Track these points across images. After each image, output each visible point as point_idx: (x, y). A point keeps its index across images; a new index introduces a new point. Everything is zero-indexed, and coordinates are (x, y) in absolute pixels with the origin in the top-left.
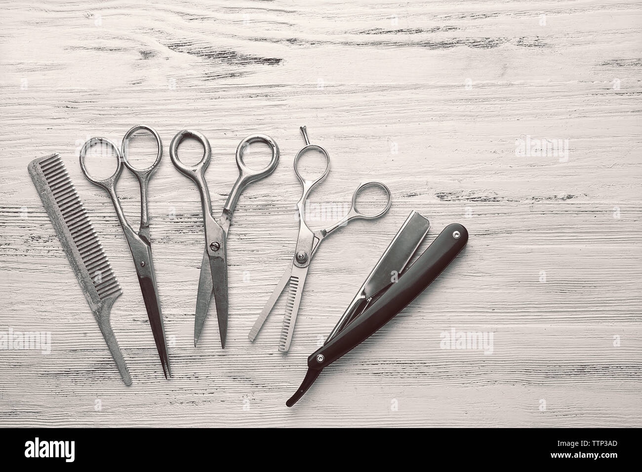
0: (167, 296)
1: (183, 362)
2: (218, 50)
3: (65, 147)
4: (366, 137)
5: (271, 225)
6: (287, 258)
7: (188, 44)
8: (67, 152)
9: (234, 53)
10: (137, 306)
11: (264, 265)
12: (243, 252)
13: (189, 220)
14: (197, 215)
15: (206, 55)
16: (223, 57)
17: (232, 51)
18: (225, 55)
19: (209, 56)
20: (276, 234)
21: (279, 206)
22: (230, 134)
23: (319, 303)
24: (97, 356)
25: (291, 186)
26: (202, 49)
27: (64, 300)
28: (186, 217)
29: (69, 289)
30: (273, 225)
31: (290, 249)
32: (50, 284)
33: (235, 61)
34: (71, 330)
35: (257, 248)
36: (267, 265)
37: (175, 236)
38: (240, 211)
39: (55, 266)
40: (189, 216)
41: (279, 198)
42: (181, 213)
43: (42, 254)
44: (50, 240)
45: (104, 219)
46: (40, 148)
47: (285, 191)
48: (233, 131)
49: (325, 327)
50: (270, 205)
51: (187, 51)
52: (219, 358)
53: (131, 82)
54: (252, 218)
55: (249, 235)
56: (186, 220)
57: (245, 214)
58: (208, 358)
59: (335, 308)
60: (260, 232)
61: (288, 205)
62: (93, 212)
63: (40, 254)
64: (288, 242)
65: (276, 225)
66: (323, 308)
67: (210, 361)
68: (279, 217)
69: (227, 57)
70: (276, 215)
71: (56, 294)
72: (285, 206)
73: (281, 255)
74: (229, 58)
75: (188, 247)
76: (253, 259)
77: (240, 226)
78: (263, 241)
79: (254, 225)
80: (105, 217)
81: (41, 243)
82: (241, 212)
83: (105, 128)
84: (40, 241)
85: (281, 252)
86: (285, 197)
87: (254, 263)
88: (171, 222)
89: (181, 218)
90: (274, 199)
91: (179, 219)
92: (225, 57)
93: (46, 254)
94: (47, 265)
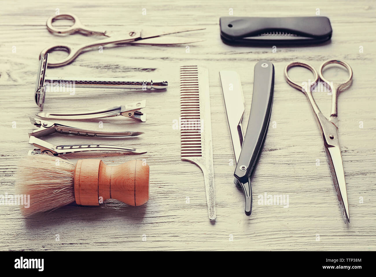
2: (105, 64)
31: (166, 189)
33: (118, 70)
47: (161, 148)
51: (80, 65)
61: (163, 158)
64: (164, 184)
66: (199, 234)
74: (113, 68)
86: (161, 153)
92: (110, 68)
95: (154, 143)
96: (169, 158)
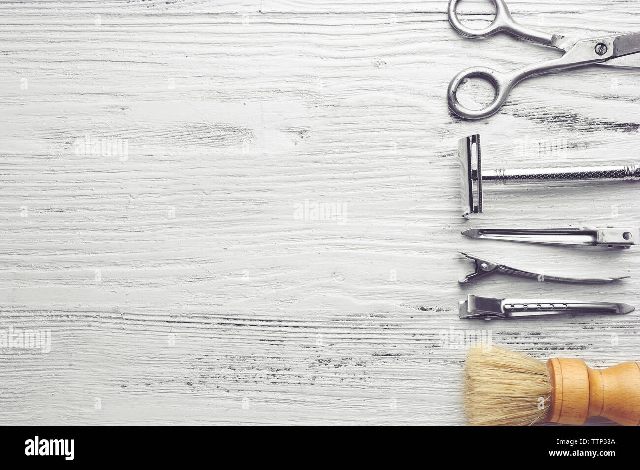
2: (555, 112)
3: (357, 241)
7: (514, 103)
8: (361, 247)
9: (575, 115)
13: (527, 340)
14: (538, 334)
15: (538, 118)
16: (561, 121)
17: (573, 113)
18: (564, 119)
19: (543, 120)
26: (532, 110)
28: (523, 337)
33: (577, 126)
38: (596, 329)
39: (351, 399)
40: (527, 335)
42: (516, 330)
43: (335, 383)
44: (343, 365)
45: (414, 338)
46: (325, 242)
48: (580, 222)
51: (513, 113)
53: (440, 154)
54: (612, 339)
56: (524, 340)
57: (602, 334)
62: (399, 328)
63: (330, 383)
69: (567, 121)
74: (569, 122)
77: (597, 350)
79: (615, 348)
80: (414, 334)
81: (331, 369)
82: (596, 331)
83: (408, 216)
84: (331, 365)
88: (503, 343)
89: (516, 338)
91: (514, 339)
92: (564, 121)
93: (338, 383)
94: (341, 398)
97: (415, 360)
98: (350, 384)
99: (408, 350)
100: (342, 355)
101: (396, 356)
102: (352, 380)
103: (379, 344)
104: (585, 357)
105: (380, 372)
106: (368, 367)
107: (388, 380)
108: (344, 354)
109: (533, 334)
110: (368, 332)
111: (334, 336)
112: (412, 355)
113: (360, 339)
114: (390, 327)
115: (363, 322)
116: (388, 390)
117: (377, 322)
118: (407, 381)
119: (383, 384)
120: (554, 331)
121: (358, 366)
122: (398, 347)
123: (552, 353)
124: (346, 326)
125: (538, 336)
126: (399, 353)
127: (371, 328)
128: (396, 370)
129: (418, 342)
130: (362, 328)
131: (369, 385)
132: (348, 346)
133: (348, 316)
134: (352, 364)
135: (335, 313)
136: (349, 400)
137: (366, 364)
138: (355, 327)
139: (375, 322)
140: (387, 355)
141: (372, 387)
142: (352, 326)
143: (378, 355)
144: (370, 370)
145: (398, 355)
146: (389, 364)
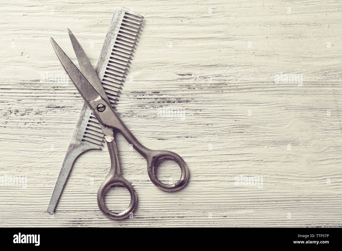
0: (131, 164)
1: (147, 222)
3: (40, 32)
4: (308, 24)
5: (224, 102)
6: (239, 131)
8: (42, 35)
10: (105, 172)
11: (218, 137)
12: (198, 125)
13: (151, 97)
14: (158, 92)
20: (228, 110)
21: (231, 85)
22: (186, 21)
23: (268, 171)
24: (70, 217)
25: (242, 67)
27: (40, 166)
29: (43, 157)
30: (226, 102)
31: (241, 123)
32: (27, 153)
34: (46, 193)
35: (212, 122)
36: (220, 137)
37: (137, 111)
38: (196, 89)
40: (150, 93)
41: (230, 78)
42: (144, 90)
43: (20, 126)
44: (27, 114)
45: (75, 95)
46: (17, 32)
47: (236, 71)
48: (189, 19)
49: (273, 193)
50: (223, 84)
52: (179, 219)
54: (208, 95)
55: (205, 110)
56: (148, 97)
57: (200, 92)
58: (169, 220)
59: (283, 175)
60: (214, 108)
61: (239, 84)
62: (65, 89)
63: (18, 126)
64: (239, 117)
65: (229, 102)
66: (272, 175)
67: (170, 222)
68: (232, 95)
70: (228, 93)
71: (33, 161)
72: (236, 85)
73: (232, 129)
75: (150, 120)
76: (208, 132)
77: (197, 103)
78: (216, 116)
79: (209, 102)
81: (18, 117)
82: (197, 90)
83: (74, 15)
84: (18, 114)
85: (233, 126)
86: (236, 77)
87: (209, 136)
88: (134, 98)
89: (143, 95)
90: (227, 78)
93: (23, 126)
94: (24, 136)
95: (229, 65)
96: (244, 84)
97: (74, 110)
98: (31, 127)
99: (71, 104)
100: (26, 107)
101: (62, 107)
102: (33, 124)
103: (51, 100)
104: (189, 107)
105: (51, 119)
106: (44, 115)
107: (56, 124)
108: (27, 106)
109: (155, 93)
110: (44, 92)
111: (21, 94)
112: (73, 107)
113: (38, 96)
114: (59, 88)
115: (41, 85)
116: (56, 130)
117: (50, 85)
118: (69, 125)
119: (53, 127)
120: (169, 91)
121: (36, 115)
122: (64, 101)
123: (167, 105)
124: (29, 88)
125: (158, 94)
126: (64, 106)
127: (46, 89)
128: (62, 117)
129: (78, 98)
130: (41, 90)
131: (44, 127)
132: (30, 101)
133: (31, 81)
134: (33, 113)
135: (22, 80)
136: (30, 137)
137: (43, 113)
138: (36, 88)
139: (49, 85)
140: (57, 107)
141: (46, 129)
142: (33, 88)
143: (50, 107)
144: (45, 117)
145: (64, 107)
146: (58, 113)
